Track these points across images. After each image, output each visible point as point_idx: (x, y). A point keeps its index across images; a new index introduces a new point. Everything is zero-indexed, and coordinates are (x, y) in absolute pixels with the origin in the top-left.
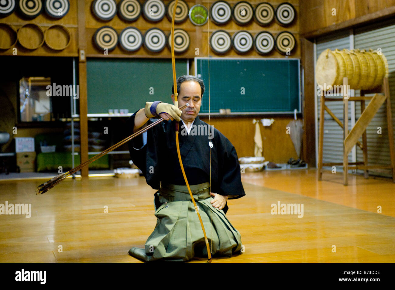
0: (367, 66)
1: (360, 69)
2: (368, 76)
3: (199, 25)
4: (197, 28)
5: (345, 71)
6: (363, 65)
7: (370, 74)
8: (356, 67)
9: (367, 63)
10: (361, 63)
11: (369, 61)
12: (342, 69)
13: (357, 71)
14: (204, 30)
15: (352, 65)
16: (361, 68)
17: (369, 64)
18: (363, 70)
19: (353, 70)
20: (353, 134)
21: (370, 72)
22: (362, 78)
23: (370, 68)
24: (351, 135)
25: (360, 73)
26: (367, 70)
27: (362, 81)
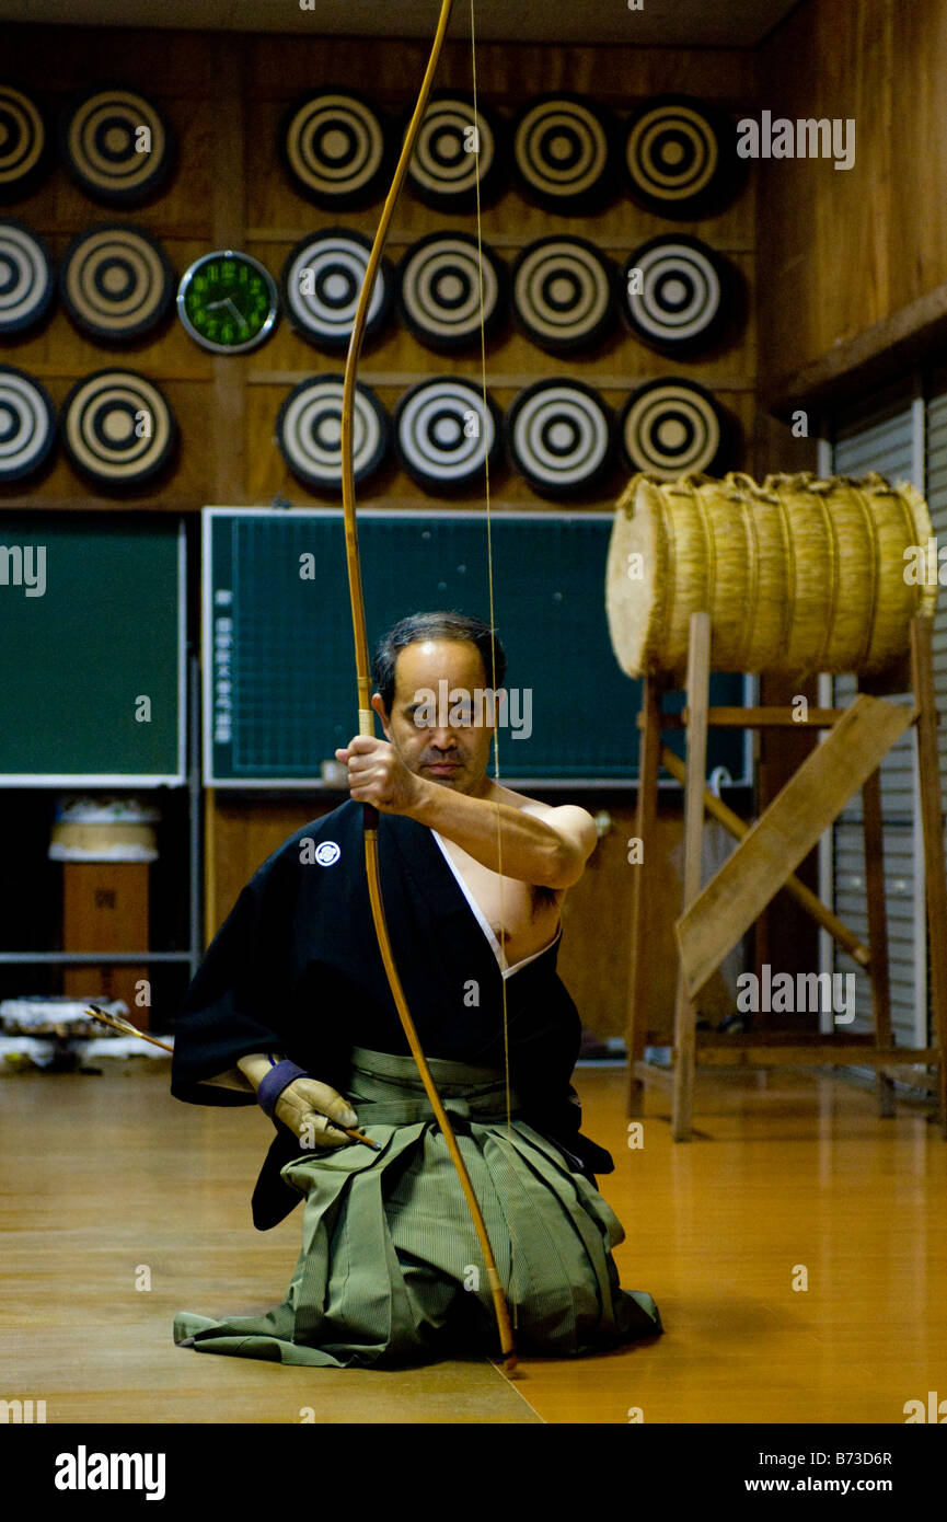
0: (826, 558)
1: (783, 574)
2: (828, 609)
3: (226, 349)
4: (220, 365)
5: (703, 581)
6: (799, 552)
7: (836, 597)
8: (759, 561)
9: (825, 545)
10: (791, 543)
11: (835, 537)
12: (684, 570)
13: (767, 581)
14: (256, 377)
15: (743, 552)
16: (789, 569)
17: (836, 546)
18: (800, 576)
19: (745, 580)
20: (725, 894)
21: (837, 585)
22: (798, 619)
23: (837, 567)
24: (713, 894)
25: (785, 596)
26: (823, 579)
27: (797, 632)
